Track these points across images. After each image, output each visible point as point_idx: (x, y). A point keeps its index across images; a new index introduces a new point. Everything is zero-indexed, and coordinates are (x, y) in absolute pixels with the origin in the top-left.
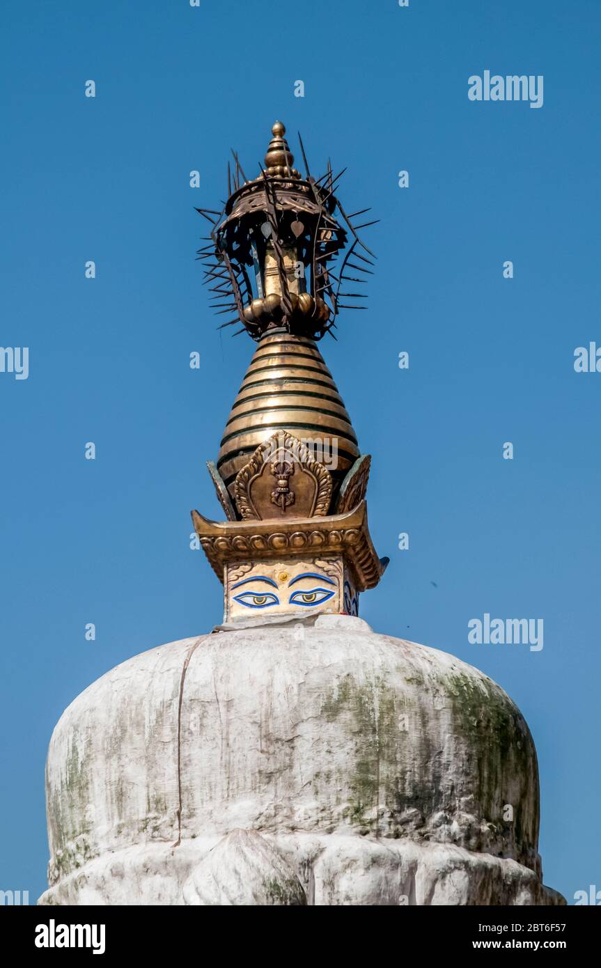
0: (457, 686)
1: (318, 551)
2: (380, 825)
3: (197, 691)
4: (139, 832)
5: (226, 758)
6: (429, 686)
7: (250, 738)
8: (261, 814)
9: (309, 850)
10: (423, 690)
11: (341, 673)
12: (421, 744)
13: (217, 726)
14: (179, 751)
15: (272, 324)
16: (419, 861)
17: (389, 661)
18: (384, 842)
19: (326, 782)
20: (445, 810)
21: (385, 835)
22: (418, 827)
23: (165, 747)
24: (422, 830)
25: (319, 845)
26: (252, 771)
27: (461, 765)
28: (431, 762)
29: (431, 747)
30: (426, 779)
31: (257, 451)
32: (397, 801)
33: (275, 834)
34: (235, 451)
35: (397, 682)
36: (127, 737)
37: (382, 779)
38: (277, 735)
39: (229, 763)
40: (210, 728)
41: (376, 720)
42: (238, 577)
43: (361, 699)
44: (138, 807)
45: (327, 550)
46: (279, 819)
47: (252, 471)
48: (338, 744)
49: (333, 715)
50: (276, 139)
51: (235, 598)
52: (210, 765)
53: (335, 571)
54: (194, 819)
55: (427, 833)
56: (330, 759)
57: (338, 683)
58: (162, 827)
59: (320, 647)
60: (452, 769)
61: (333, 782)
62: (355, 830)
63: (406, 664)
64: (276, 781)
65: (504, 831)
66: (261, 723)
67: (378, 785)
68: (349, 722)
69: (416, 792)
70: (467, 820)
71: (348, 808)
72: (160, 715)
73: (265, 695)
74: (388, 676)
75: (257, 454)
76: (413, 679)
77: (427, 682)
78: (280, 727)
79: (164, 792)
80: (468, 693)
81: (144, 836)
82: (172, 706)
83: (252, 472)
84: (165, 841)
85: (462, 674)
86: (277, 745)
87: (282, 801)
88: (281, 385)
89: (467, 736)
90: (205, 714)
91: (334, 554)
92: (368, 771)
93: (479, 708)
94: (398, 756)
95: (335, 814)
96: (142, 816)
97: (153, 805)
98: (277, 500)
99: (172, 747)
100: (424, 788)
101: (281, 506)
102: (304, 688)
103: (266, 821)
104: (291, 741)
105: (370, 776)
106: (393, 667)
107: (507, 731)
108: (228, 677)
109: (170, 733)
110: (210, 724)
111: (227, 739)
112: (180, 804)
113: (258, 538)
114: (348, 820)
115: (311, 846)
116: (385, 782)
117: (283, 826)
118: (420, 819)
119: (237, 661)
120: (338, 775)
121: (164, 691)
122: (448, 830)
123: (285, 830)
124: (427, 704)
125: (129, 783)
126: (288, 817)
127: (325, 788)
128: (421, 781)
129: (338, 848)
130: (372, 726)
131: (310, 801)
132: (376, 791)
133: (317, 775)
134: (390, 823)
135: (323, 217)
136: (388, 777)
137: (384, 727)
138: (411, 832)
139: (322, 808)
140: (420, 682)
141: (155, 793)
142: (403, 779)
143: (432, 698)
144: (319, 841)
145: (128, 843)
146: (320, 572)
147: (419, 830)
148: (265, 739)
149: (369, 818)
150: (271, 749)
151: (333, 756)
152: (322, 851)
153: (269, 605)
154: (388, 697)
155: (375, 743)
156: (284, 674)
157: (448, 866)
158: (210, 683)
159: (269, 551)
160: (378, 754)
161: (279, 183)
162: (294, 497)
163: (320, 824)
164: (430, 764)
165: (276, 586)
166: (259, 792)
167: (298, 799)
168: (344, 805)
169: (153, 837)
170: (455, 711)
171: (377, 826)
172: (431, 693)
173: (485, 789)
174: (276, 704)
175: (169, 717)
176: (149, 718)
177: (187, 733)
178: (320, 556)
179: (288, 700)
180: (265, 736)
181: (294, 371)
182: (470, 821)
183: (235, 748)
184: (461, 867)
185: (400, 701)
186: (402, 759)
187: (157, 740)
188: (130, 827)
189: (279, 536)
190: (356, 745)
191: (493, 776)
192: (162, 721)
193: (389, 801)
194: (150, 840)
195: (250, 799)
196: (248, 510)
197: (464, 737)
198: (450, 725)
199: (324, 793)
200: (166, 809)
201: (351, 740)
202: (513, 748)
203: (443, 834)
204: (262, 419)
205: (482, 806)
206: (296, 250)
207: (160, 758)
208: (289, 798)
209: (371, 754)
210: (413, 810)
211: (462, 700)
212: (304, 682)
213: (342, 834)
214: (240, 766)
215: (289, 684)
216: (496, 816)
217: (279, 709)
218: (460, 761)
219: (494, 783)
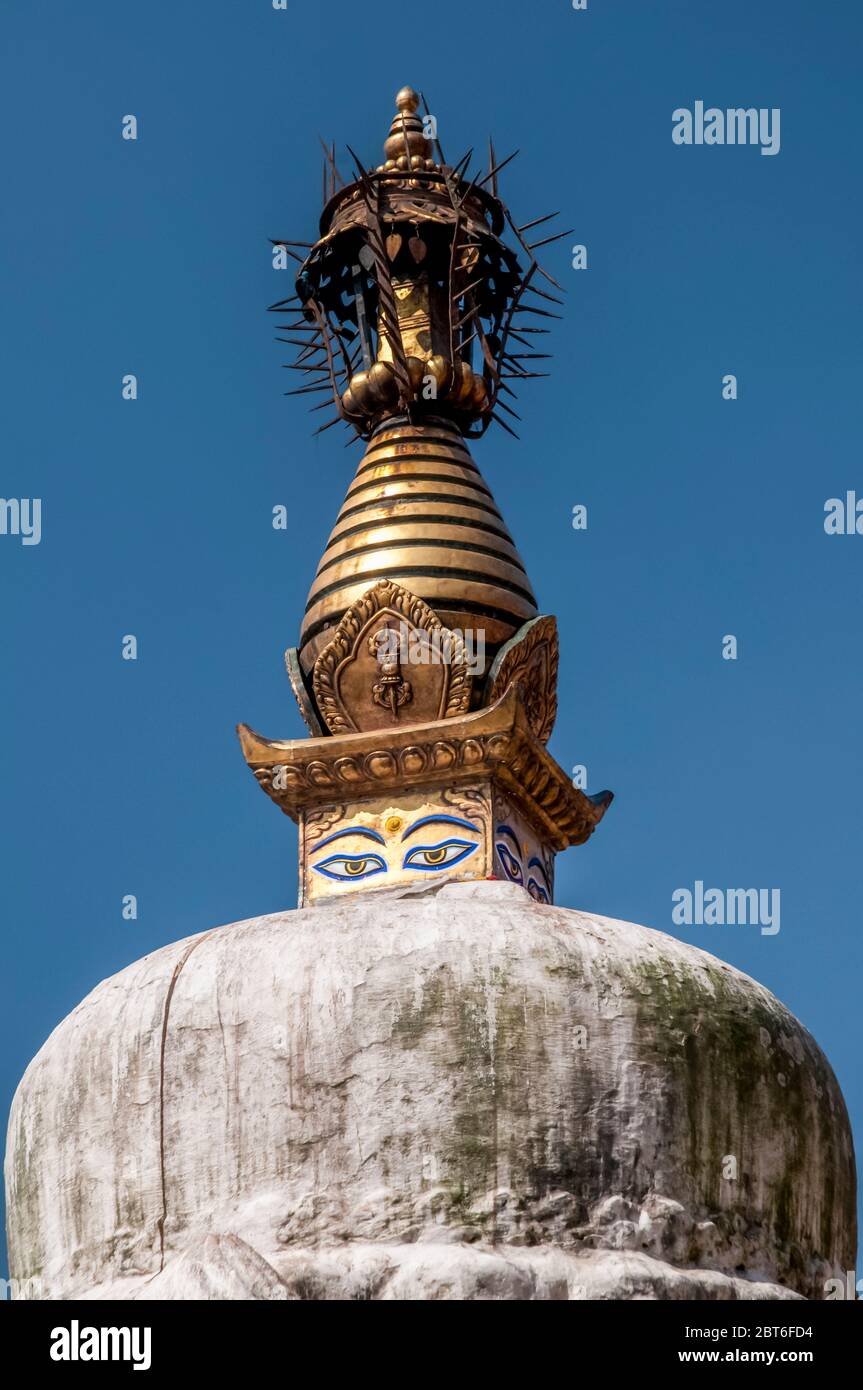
0: (649, 978)
1: (448, 777)
2: (499, 1222)
3: (191, 1012)
4: (104, 1262)
5: (234, 1122)
6: (592, 979)
7: (273, 1086)
8: (290, 1215)
9: (369, 1272)
10: (580, 986)
11: (429, 965)
12: (575, 1079)
13: (220, 1070)
14: (162, 1116)
15: (387, 413)
16: (569, 1283)
17: (521, 941)
18: (506, 1253)
19: (403, 1152)
20: (625, 1194)
21: (509, 1239)
22: (571, 1224)
23: (142, 1112)
24: (579, 1230)
25: (387, 1262)
26: (275, 1141)
27: (654, 1114)
28: (595, 1111)
29: (594, 1084)
30: (585, 1139)
31: (345, 618)
32: (531, 1181)
33: (314, 1249)
34: (317, 623)
35: (531, 975)
36: (87, 1101)
37: (503, 1142)
38: (317, 1077)
39: (240, 1131)
40: (209, 1073)
41: (491, 1040)
42: (322, 831)
43: (463, 1006)
44: (104, 1222)
45: (462, 774)
46: (321, 1221)
47: (339, 651)
48: (422, 1086)
49: (413, 1037)
50: (400, 116)
51: (316, 867)
52: (210, 1137)
53: (478, 809)
54: (184, 1233)
55: (589, 1232)
56: (409, 1113)
57: (423, 982)
58: (137, 1250)
59: (400, 924)
60: (636, 1121)
61: (414, 1152)
62: (453, 1233)
63: (551, 943)
64: (316, 1156)
65: (750, 1228)
66: (290, 1061)
67: (496, 1153)
68: (441, 1047)
69: (567, 1164)
70: (667, 1208)
71: (440, 1196)
72: (134, 1059)
73: (297, 1010)
74: (515, 966)
75: (346, 624)
76: (561, 968)
77: (588, 973)
78: (322, 1064)
79: (139, 1190)
80: (671, 990)
81: (110, 1268)
82: (151, 1043)
83: (340, 655)
84: (141, 1275)
85: (661, 959)
86: (317, 1095)
87: (327, 1190)
88: (390, 507)
89: (665, 1063)
90: (202, 1051)
91: (475, 779)
92: (476, 1130)
93: (693, 1016)
94: (532, 1101)
95: (418, 1208)
96: (108, 1235)
97: (124, 1214)
98: (383, 698)
99: (151, 1111)
100: (583, 1156)
101: (390, 709)
102: (363, 993)
103: (300, 1226)
104: (342, 1085)
105: (479, 1137)
106: (526, 949)
107: (753, 1055)
108: (240, 984)
109: (149, 1089)
110: (208, 1066)
111: (236, 1090)
112: (165, 1207)
113: (346, 763)
114: (441, 1217)
115: (373, 1263)
116: (509, 1147)
117: (328, 1234)
118: (574, 1210)
119: (256, 957)
120: (423, 1139)
121: (141, 1019)
122: (628, 1227)
123: (331, 1240)
124: (586, 1010)
125: (90, 1180)
126: (336, 1217)
127: (402, 1163)
128: (577, 1144)
129: (419, 1265)
130: (482, 1051)
131: (376, 1188)
132: (492, 1165)
133: (387, 1142)
134: (518, 1219)
135: (462, 227)
136: (513, 1139)
137: (504, 1053)
138: (557, 1234)
139: (394, 1199)
140: (574, 973)
141: (127, 1194)
142: (542, 1141)
143: (597, 1000)
144: (387, 1256)
145: (87, 1282)
146: (453, 812)
147: (574, 1230)
148: (297, 1086)
149: (479, 1211)
150: (309, 1102)
151: (413, 1108)
152: (391, 1272)
153: (370, 873)
154: (513, 1000)
155: (489, 1080)
156: (330, 973)
157: (622, 1289)
158: (212, 997)
159: (368, 783)
160: (494, 1099)
161: (394, 181)
162: (410, 690)
163: (392, 1226)
164: (593, 1114)
165: (381, 842)
166: (288, 1179)
167: (355, 1185)
168: (434, 1192)
169: (123, 1269)
170: (641, 1020)
171: (495, 1225)
172: (595, 991)
173: (705, 1155)
174: (315, 1023)
175: (148, 1061)
176: (119, 1065)
177: (173, 1085)
178: (454, 786)
179: (336, 1016)
180: (297, 1080)
181: (413, 483)
182: (672, 1210)
183: (249, 1104)
184: (648, 1290)
185: (536, 1007)
186: (540, 1106)
187: (131, 1101)
188: (91, 1255)
189: (380, 756)
190: (455, 1085)
191: (721, 1132)
192: (137, 1069)
193: (516, 1180)
194: (119, 1275)
195: (273, 1190)
196: (338, 718)
197: (659, 1064)
198: (631, 1044)
199: (399, 1172)
200: (143, 1219)
201: (446, 1077)
202: (767, 1084)
203: (620, 1234)
204: (357, 565)
205: (700, 1183)
206: (426, 289)
207: (134, 1132)
208: (340, 1184)
209: (481, 1101)
210: (560, 1195)
211: (658, 1003)
212: (365, 983)
213: (430, 1241)
214: (257, 1135)
215: (338, 988)
216: (730, 1203)
217: (320, 1034)
218: (651, 1106)
219: (724, 1144)
